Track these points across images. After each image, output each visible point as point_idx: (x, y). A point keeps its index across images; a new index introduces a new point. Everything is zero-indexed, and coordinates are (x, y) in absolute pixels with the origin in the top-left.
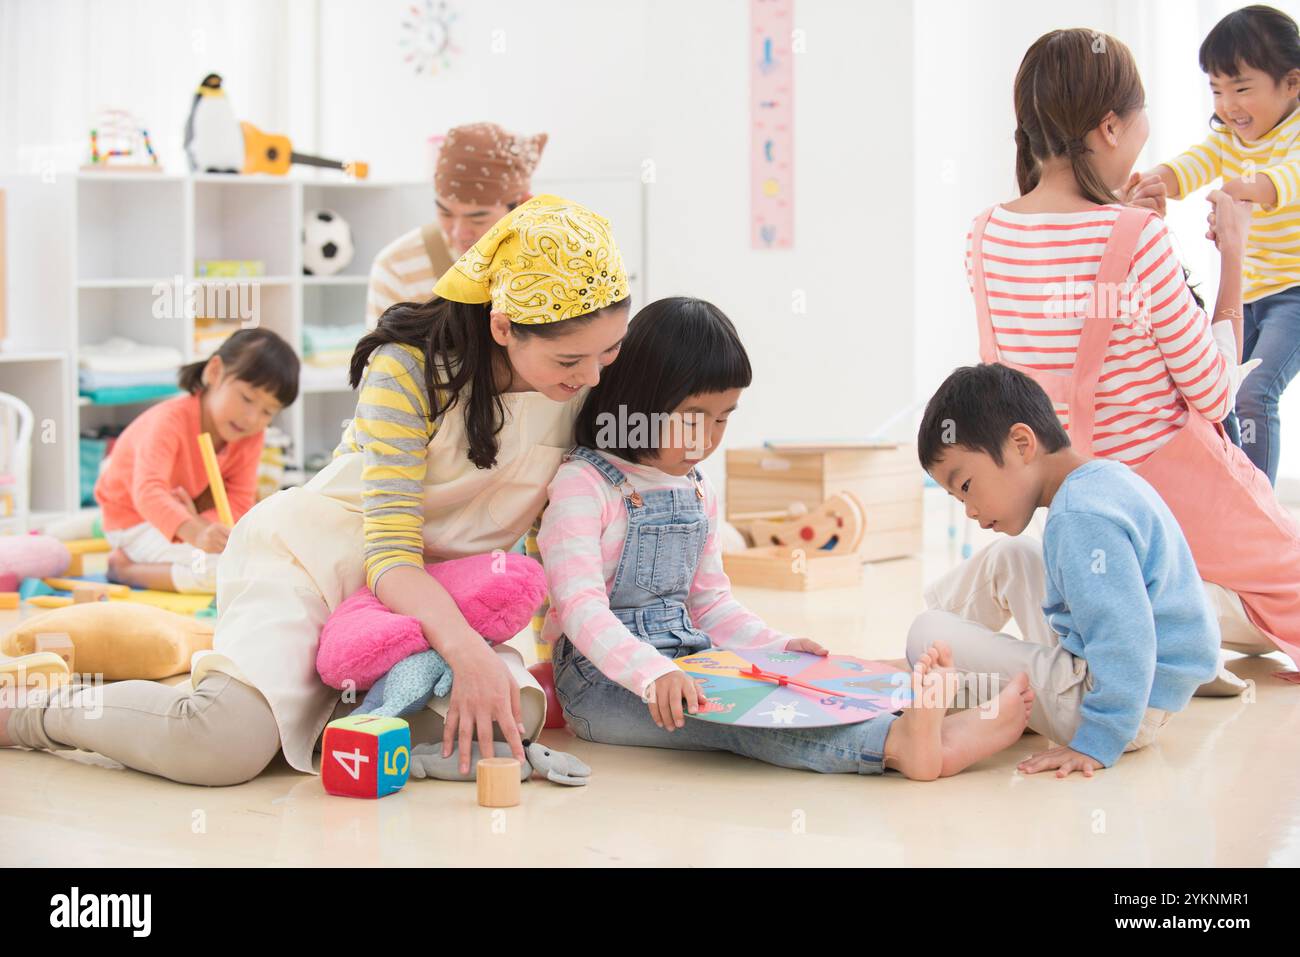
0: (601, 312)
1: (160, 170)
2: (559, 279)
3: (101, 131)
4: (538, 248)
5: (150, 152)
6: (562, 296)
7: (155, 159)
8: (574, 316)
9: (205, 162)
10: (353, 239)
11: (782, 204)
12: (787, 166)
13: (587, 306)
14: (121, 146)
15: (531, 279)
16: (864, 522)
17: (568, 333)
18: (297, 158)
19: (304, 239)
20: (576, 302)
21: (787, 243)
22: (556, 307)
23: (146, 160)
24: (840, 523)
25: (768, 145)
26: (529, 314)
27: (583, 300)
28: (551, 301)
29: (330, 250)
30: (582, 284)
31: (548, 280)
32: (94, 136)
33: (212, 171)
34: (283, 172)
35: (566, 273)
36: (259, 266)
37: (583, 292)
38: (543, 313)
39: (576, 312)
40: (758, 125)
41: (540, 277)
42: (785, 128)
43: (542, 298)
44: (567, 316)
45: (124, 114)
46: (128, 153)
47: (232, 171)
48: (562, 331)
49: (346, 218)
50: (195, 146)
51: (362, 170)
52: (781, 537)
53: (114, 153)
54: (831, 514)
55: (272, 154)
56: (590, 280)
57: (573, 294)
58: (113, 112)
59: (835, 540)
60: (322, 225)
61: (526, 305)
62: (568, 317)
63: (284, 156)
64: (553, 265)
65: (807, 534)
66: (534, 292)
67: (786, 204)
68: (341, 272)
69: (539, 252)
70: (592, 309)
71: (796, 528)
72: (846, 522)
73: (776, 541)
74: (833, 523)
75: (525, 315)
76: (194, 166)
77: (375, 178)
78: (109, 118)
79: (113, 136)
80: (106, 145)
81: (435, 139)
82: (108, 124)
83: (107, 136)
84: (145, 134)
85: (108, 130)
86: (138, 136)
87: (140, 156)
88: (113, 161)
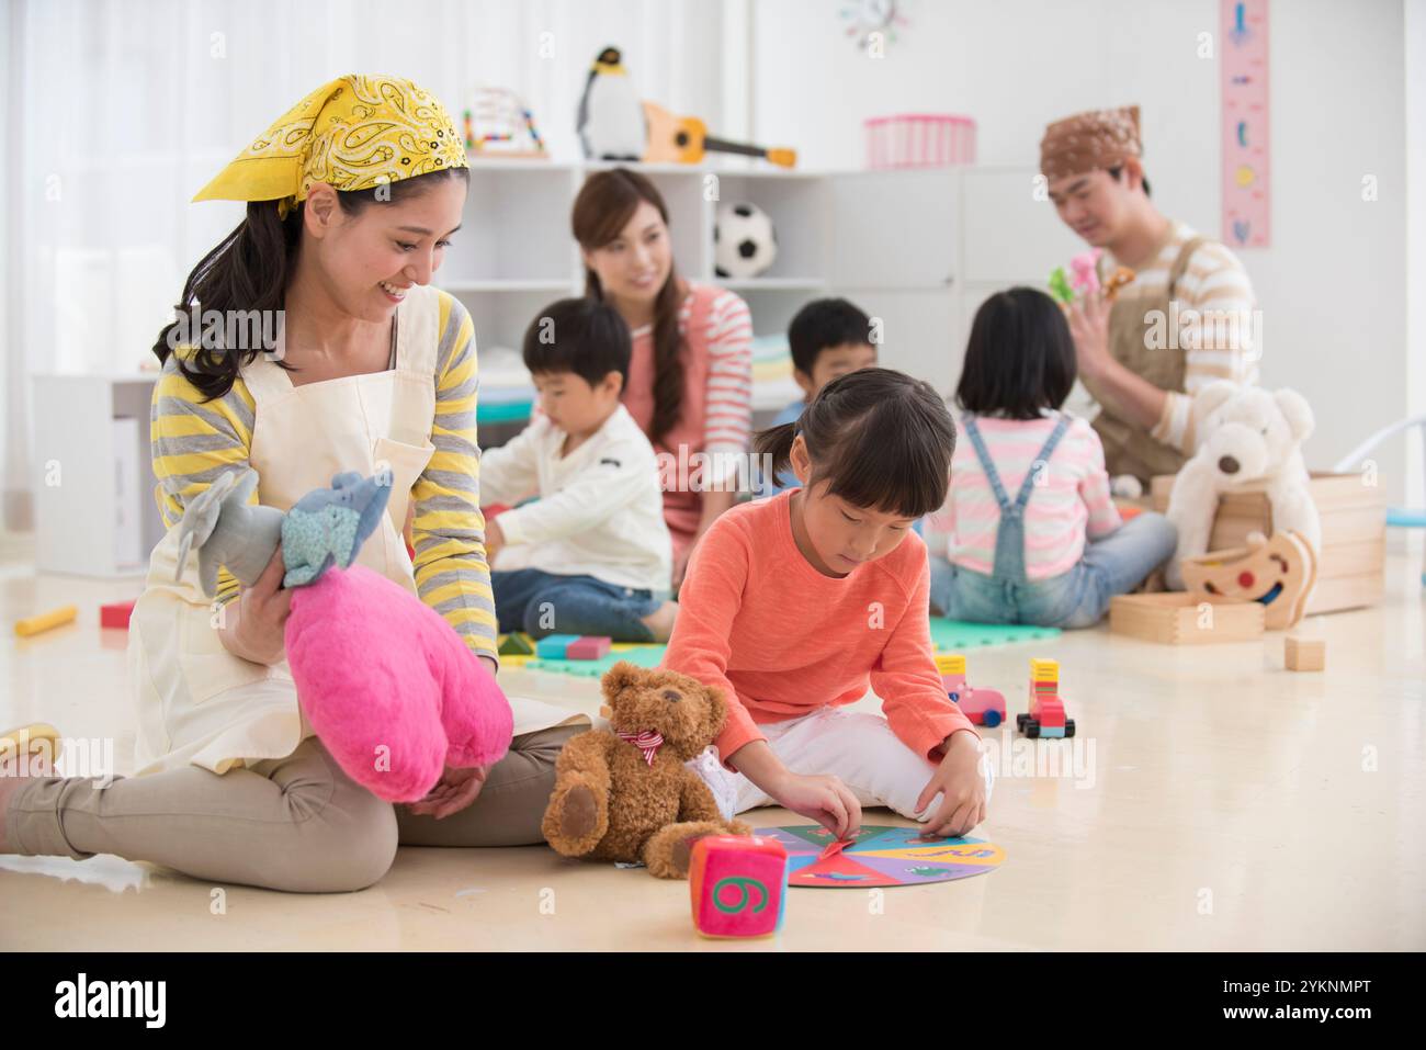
0: (452, 173)
1: (546, 156)
2: (408, 129)
3: (477, 112)
4: (379, 93)
5: (534, 136)
6: (412, 149)
7: (540, 145)
8: (426, 172)
9: (600, 147)
10: (775, 237)
11: (1257, 195)
12: (1262, 152)
13: (439, 162)
14: (501, 129)
15: (374, 130)
16: (1314, 567)
17: (415, 196)
18: (714, 145)
19: (717, 235)
20: (427, 156)
21: (1262, 241)
22: (406, 161)
23: (530, 145)
24: (1285, 568)
25: (1241, 128)
26: (369, 175)
27: (434, 154)
28: (399, 155)
29: (748, 249)
30: (432, 136)
31: (393, 130)
32: (468, 118)
33: (608, 158)
34: (695, 160)
35: (414, 122)
37: (434, 145)
38: (389, 170)
39: (429, 168)
40: (1229, 104)
41: (385, 126)
42: (1260, 108)
43: (388, 151)
44: (417, 171)
45: (503, 92)
46: (507, 138)
47: (632, 159)
48: (412, 190)
49: (767, 211)
50: (590, 130)
51: (788, 157)
52: (1216, 583)
53: (491, 138)
54: (1275, 557)
55: (682, 139)
56: (440, 134)
57: (424, 147)
58: (489, 91)
59: (1278, 587)
60: (739, 221)
61: (366, 163)
62: (420, 173)
63: (696, 141)
64: (398, 111)
65: (1246, 580)
66: (377, 146)
67: (1261, 195)
68: (761, 274)
69: (381, 99)
70: (445, 166)
71: (1234, 571)
72: (1292, 565)
73: (1210, 588)
74: (1277, 566)
75: (362, 178)
76: (588, 153)
77: (804, 167)
78: (484, 98)
79: (490, 118)
80: (480, 129)
81: (875, 123)
82: (483, 105)
83: (482, 118)
84: (527, 116)
85: (483, 111)
86: (519, 118)
87: (523, 141)
88: (491, 146)
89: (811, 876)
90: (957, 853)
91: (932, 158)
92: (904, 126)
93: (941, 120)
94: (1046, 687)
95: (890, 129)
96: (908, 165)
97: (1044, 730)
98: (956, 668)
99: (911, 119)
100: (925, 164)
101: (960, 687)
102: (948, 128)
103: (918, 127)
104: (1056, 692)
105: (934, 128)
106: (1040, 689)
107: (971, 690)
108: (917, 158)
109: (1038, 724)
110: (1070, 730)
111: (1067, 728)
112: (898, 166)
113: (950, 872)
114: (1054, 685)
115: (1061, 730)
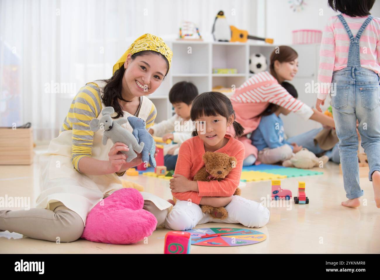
1: (202, 40)
2: (153, 42)
3: (183, 28)
5: (199, 35)
6: (152, 45)
7: (201, 37)
9: (218, 38)
10: (267, 63)
14: (190, 33)
18: (250, 37)
19: (250, 62)
22: (149, 47)
23: (198, 37)
27: (157, 48)
29: (259, 66)
31: (150, 42)
32: (180, 30)
33: (220, 41)
34: (245, 41)
36: (235, 70)
41: (148, 41)
45: (191, 23)
46: (191, 35)
47: (226, 41)
49: (265, 55)
50: (215, 33)
51: (271, 41)
53: (187, 35)
55: (242, 36)
58: (186, 22)
60: (257, 58)
63: (245, 37)
64: (153, 39)
76: (215, 39)
78: (185, 24)
79: (187, 30)
80: (184, 33)
81: (295, 32)
82: (185, 26)
83: (185, 30)
84: (197, 29)
85: (185, 28)
86: (195, 30)
87: (195, 36)
88: (186, 37)
89: (206, 243)
90: (253, 237)
91: (309, 41)
92: (302, 32)
93: (312, 31)
94: (302, 190)
95: (298, 33)
96: (303, 43)
97: (300, 202)
98: (278, 184)
99: (304, 31)
100: (307, 43)
101: (279, 189)
102: (314, 33)
103: (306, 33)
104: (304, 191)
105: (310, 33)
106: (300, 190)
107: (282, 190)
108: (305, 42)
109: (298, 200)
110: (307, 202)
111: (306, 201)
112: (300, 44)
113: (246, 243)
114: (304, 189)
115: (305, 202)
